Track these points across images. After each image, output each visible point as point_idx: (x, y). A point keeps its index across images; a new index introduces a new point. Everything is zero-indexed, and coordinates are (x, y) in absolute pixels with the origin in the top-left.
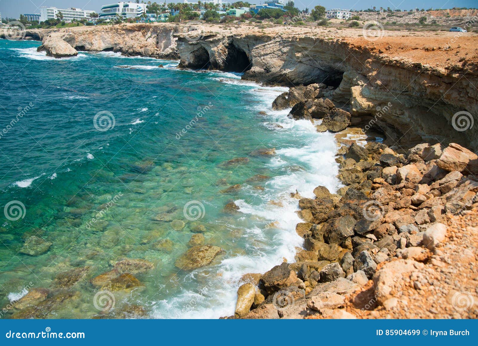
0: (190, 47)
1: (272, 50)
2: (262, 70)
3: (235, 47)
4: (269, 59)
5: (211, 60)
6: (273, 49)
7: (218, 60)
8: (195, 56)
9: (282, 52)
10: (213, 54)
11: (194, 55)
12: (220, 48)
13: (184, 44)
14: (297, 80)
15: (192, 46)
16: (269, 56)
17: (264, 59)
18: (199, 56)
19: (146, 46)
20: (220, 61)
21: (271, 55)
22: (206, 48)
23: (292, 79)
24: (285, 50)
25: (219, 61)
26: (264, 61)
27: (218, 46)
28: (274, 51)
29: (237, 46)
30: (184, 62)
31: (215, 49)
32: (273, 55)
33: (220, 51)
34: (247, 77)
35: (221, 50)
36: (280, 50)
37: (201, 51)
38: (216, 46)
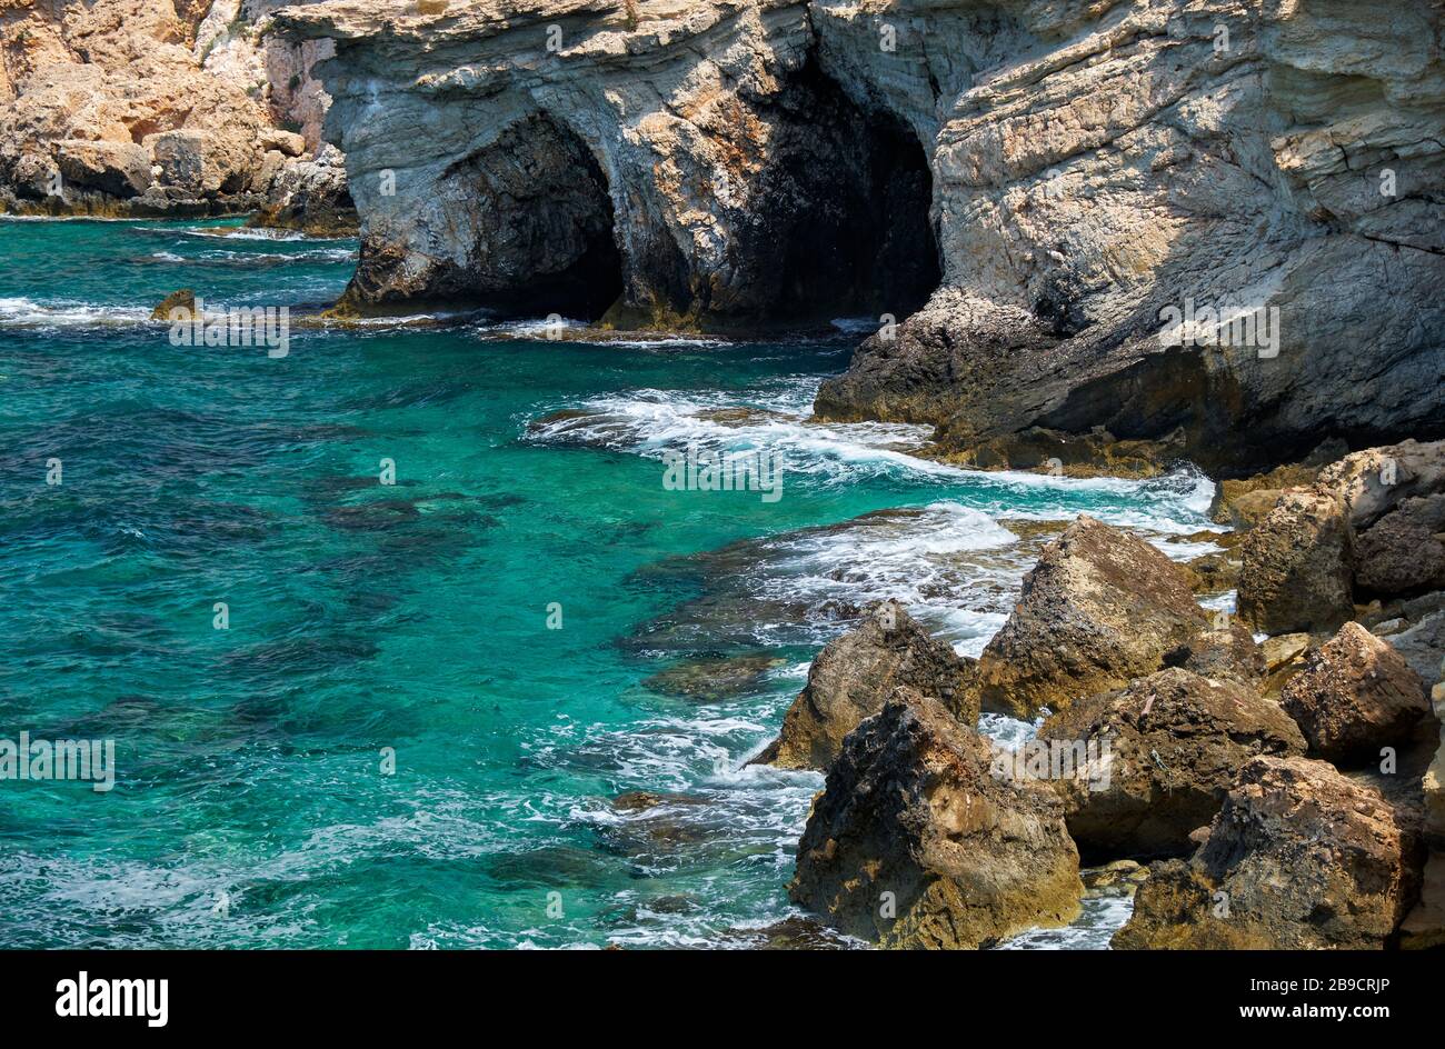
0: (433, 116)
1: (1095, 116)
2: (1021, 315)
3: (846, 100)
4: (1072, 209)
5: (630, 232)
6: (1108, 102)
7: (687, 230)
8: (497, 197)
9: (1181, 131)
10: (642, 184)
11: (484, 187)
12: (704, 115)
13: (385, 94)
14: (1319, 398)
15: (455, 110)
16: (1076, 181)
17: (1027, 208)
18: (528, 201)
19: (181, 118)
20: (707, 237)
21: (1090, 164)
22: (581, 120)
23: (1265, 397)
24: (1208, 111)
25: (703, 239)
26: (1030, 230)
27: (682, 96)
28: (1117, 129)
29: (859, 92)
30: (391, 264)
31: (654, 125)
32: (1107, 160)
33: (704, 147)
34: (866, 392)
35: (708, 131)
36: (1162, 115)
37: (542, 155)
38: (662, 99)
